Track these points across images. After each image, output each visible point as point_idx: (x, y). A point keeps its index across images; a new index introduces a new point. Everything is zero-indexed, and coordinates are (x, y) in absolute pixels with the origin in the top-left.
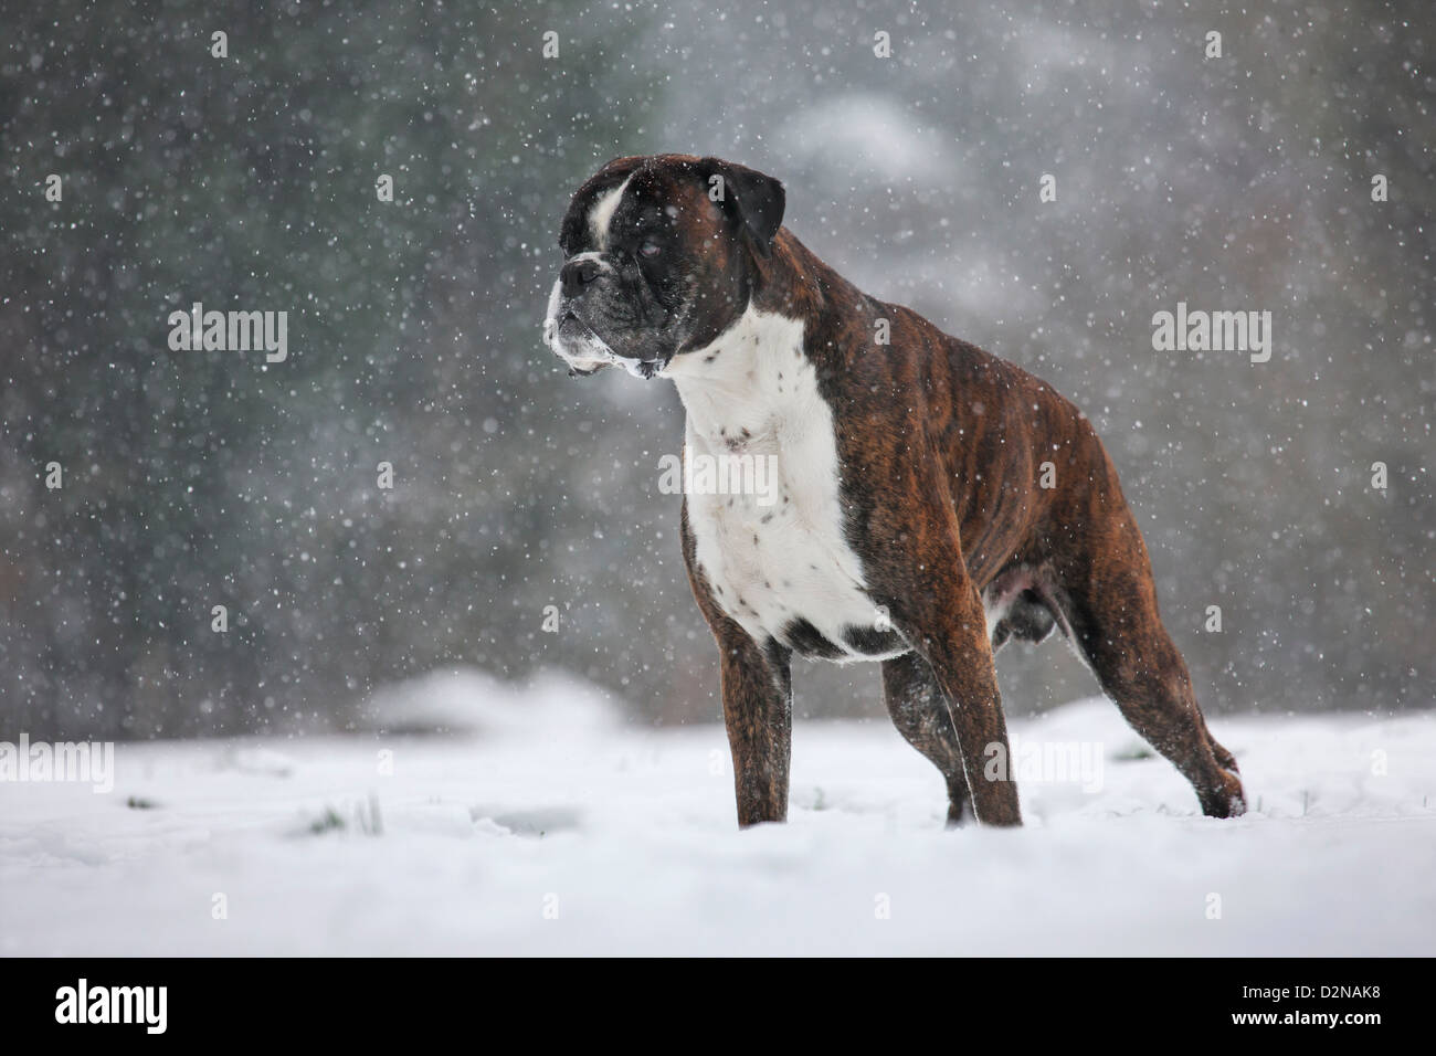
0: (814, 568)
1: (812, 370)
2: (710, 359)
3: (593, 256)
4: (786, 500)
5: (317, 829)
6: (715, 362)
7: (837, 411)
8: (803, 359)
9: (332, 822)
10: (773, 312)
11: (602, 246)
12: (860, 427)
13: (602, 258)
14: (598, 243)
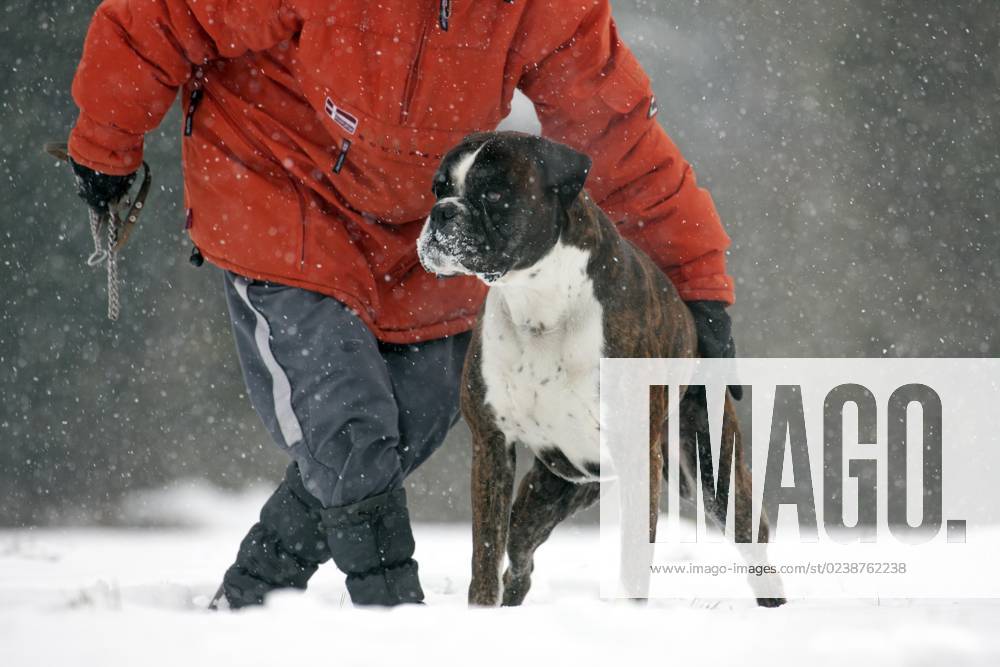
0: (570, 415)
1: (590, 284)
2: (533, 275)
3: (453, 200)
4: (559, 369)
5: (73, 605)
6: (536, 278)
7: (606, 309)
8: (586, 276)
9: (85, 599)
10: (572, 245)
11: (461, 193)
12: (620, 318)
13: (460, 201)
14: (458, 191)
